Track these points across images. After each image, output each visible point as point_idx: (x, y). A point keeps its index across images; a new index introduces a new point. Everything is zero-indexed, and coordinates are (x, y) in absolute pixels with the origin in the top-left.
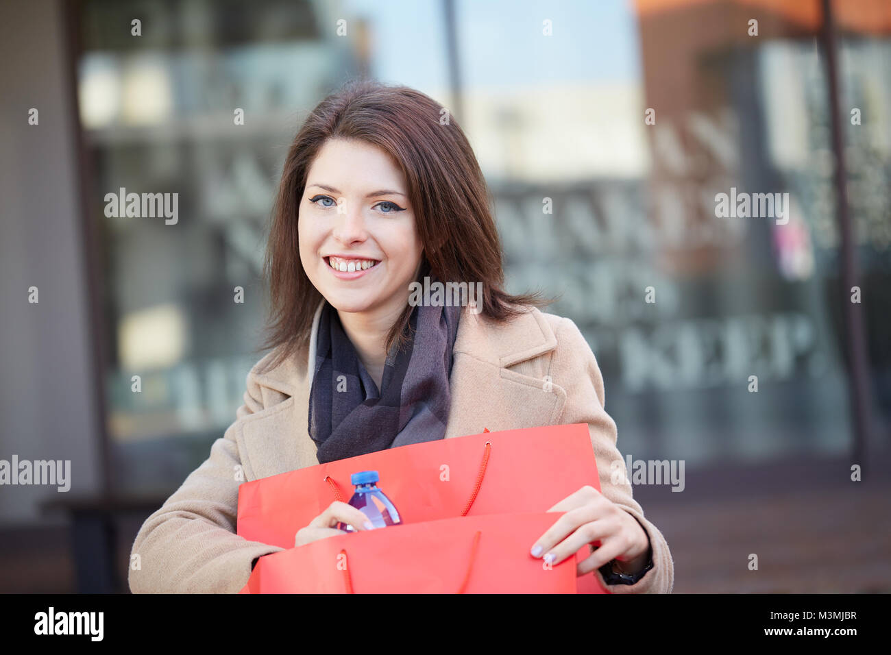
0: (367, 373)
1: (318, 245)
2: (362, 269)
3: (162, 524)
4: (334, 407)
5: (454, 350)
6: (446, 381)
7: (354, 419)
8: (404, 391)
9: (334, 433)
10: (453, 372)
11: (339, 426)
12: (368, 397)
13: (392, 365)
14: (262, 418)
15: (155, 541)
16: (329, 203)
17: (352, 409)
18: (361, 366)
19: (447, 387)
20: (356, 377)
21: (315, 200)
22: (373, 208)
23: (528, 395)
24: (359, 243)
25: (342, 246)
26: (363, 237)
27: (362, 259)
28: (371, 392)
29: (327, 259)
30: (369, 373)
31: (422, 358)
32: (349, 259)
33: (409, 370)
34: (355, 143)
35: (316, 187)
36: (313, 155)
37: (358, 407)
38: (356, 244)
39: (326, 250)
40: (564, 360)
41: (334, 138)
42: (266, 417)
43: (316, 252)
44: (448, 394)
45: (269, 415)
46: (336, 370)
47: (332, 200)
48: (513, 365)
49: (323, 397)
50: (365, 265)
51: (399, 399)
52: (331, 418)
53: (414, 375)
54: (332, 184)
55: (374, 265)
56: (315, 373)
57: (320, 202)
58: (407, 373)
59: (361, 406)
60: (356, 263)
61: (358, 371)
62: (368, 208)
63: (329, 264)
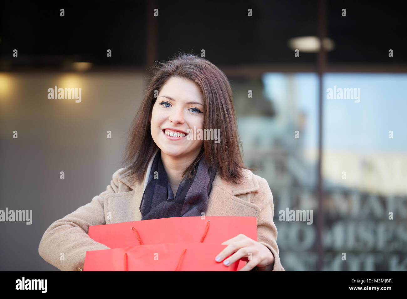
0: (171, 188)
1: (161, 124)
2: (180, 137)
3: (61, 226)
4: (153, 200)
5: (213, 184)
6: (207, 197)
7: (161, 207)
8: (186, 197)
9: (150, 212)
10: (211, 193)
11: (154, 209)
12: (169, 198)
13: (183, 186)
14: (118, 196)
15: (56, 232)
16: (168, 105)
17: (161, 202)
18: (169, 183)
19: (207, 200)
20: (166, 188)
21: (162, 104)
22: (188, 110)
23: (244, 209)
24: (180, 124)
25: (172, 124)
26: (182, 121)
27: (180, 132)
28: (171, 196)
29: (164, 130)
30: (172, 188)
31: (197, 185)
32: (175, 131)
33: (190, 188)
34: (184, 79)
35: (163, 98)
36: (163, 84)
37: (164, 202)
38: (179, 124)
39: (164, 127)
40: (260, 196)
41: (174, 76)
42: (120, 196)
43: (160, 126)
44: (207, 203)
45: (122, 196)
46: (157, 183)
47: (170, 104)
48: (238, 195)
49: (149, 194)
50: (182, 135)
51: (184, 201)
52: (151, 205)
53: (192, 191)
54: (171, 96)
55: (185, 136)
56: (148, 183)
57: (164, 105)
58: (189, 190)
59: (165, 201)
60: (178, 134)
61: (167, 186)
62: (186, 109)
63: (165, 133)
